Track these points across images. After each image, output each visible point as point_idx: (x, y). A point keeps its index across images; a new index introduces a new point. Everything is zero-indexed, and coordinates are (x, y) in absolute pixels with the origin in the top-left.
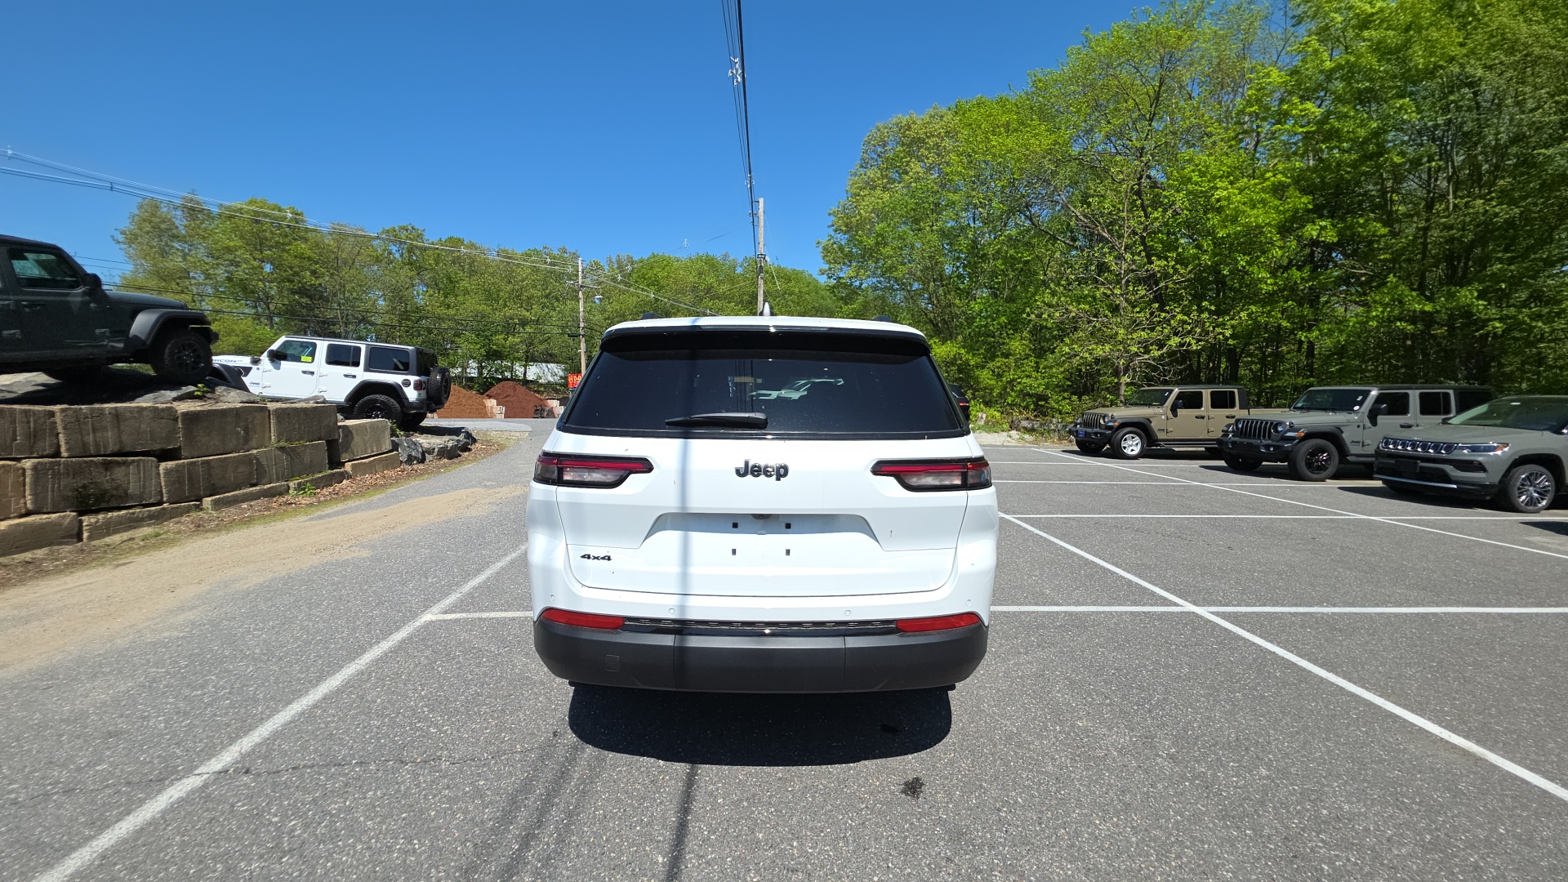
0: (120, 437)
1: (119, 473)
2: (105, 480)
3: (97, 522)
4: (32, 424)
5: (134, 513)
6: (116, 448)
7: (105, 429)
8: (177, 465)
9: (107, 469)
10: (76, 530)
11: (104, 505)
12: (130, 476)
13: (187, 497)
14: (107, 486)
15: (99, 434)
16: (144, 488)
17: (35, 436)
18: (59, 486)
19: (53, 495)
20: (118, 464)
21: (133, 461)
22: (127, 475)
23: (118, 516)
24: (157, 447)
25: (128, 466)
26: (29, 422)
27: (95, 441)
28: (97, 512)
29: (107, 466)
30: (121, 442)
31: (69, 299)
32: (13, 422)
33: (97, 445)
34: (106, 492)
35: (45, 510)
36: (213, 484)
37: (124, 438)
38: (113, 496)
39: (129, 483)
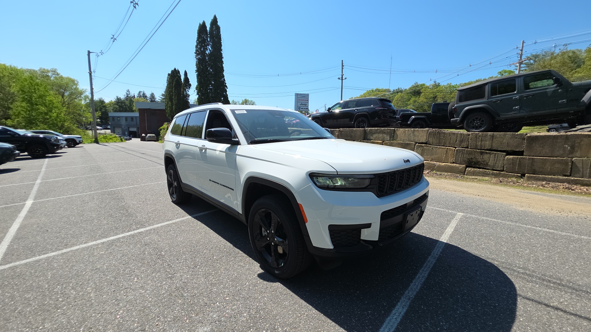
0: (492, 144)
1: (486, 157)
2: (479, 158)
3: (470, 170)
4: (462, 138)
5: (485, 171)
6: (489, 148)
7: (486, 141)
8: (513, 157)
9: (481, 154)
10: (463, 171)
11: (478, 166)
12: (490, 159)
13: (516, 172)
14: (480, 160)
15: (483, 142)
16: (496, 163)
17: (462, 141)
18: (463, 157)
19: (461, 159)
20: (487, 153)
21: (494, 153)
22: (489, 158)
23: (479, 171)
24: (509, 149)
25: (491, 155)
26: (461, 137)
27: (481, 144)
28: (474, 167)
29: (482, 153)
30: (492, 146)
32: (457, 137)
33: (481, 145)
34: (479, 162)
35: (458, 163)
36: (534, 169)
37: (494, 144)
38: (482, 164)
39: (489, 160)
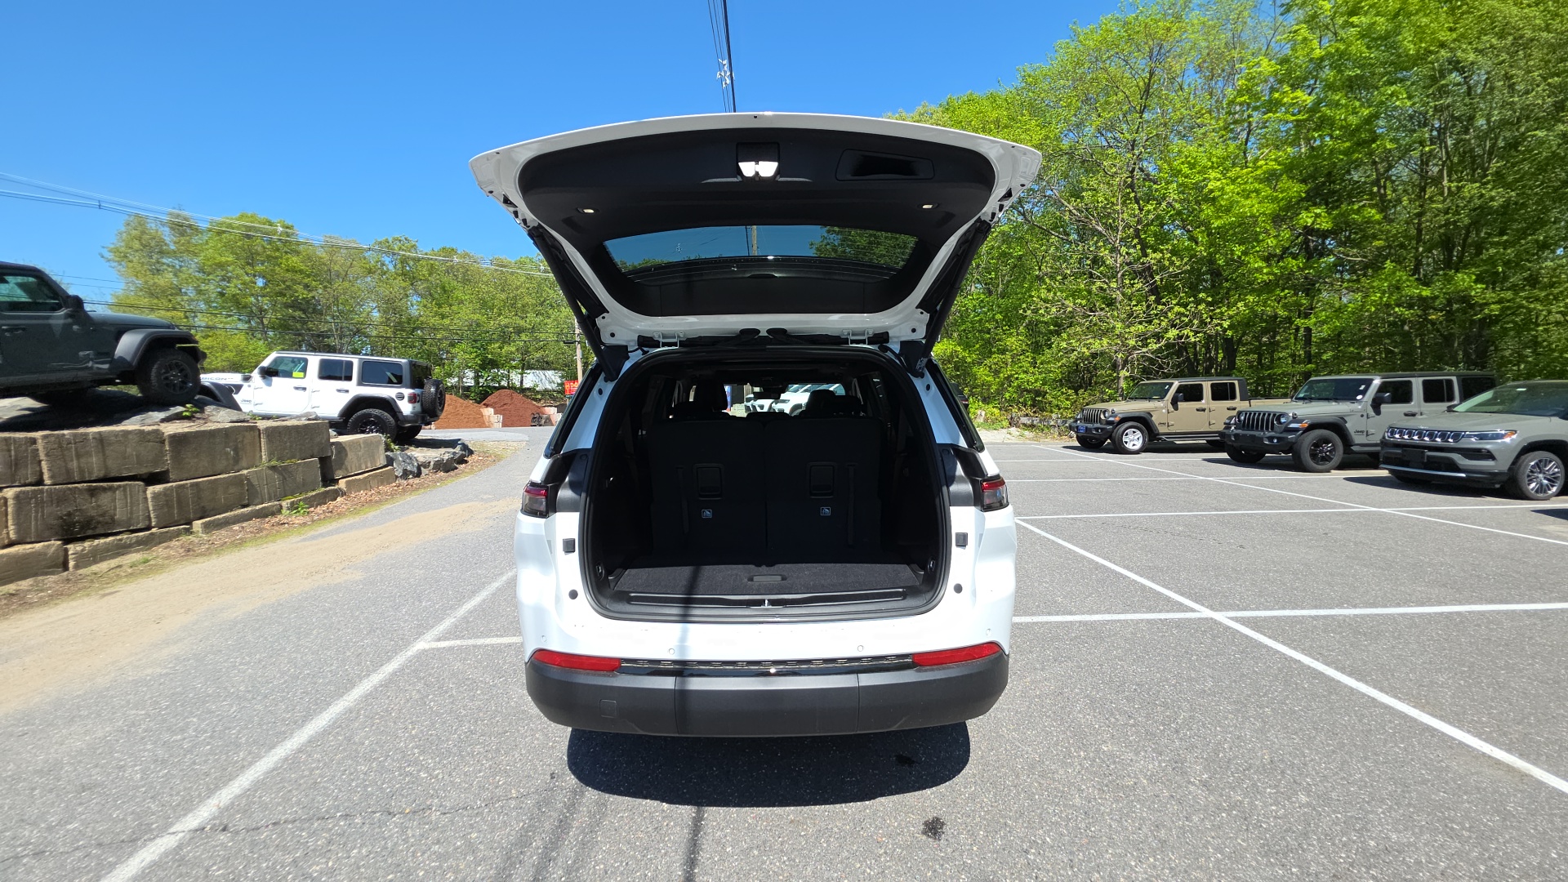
0: (105, 461)
1: (104, 499)
2: (90, 507)
3: (83, 550)
4: (13, 453)
5: (121, 540)
6: (101, 474)
7: (88, 454)
8: (165, 488)
9: (92, 495)
10: (61, 559)
11: (90, 532)
12: (116, 502)
13: (176, 521)
14: (93, 513)
15: (83, 460)
16: (131, 513)
17: (16, 464)
18: (43, 515)
19: (36, 524)
20: (104, 489)
21: (119, 486)
22: (114, 500)
23: (105, 543)
24: (143, 471)
25: (114, 492)
26: (9, 451)
27: (79, 467)
28: (83, 539)
29: (92, 492)
30: (106, 468)
31: (51, 322)
33: (81, 471)
34: (92, 518)
35: (29, 540)
36: (203, 507)
37: (110, 463)
38: (99, 522)
39: (115, 509)
